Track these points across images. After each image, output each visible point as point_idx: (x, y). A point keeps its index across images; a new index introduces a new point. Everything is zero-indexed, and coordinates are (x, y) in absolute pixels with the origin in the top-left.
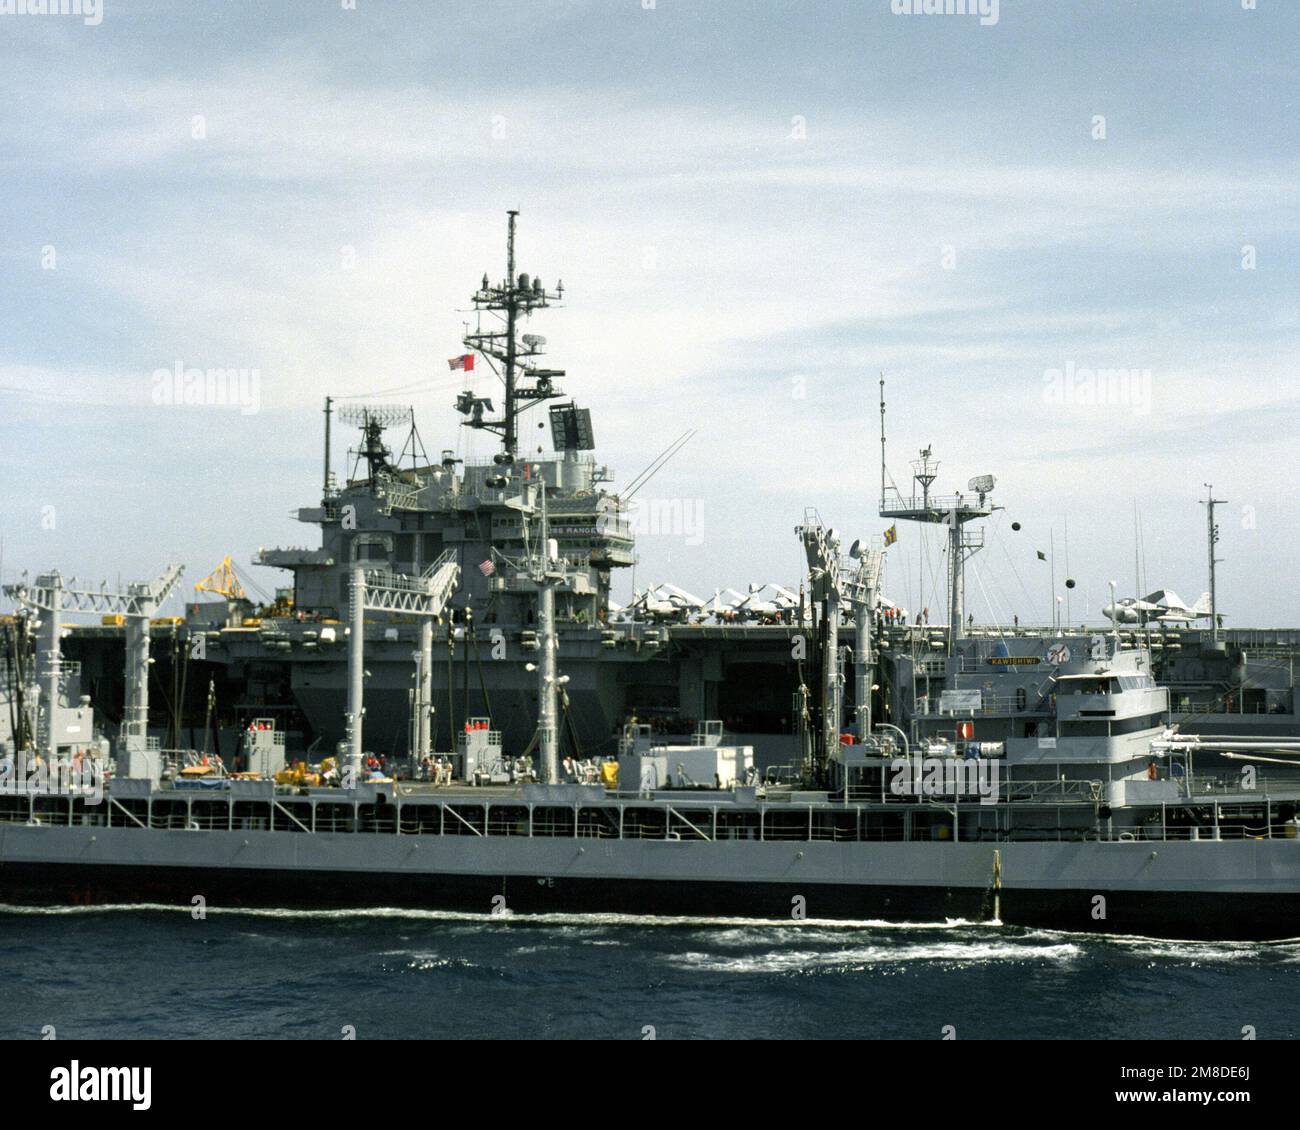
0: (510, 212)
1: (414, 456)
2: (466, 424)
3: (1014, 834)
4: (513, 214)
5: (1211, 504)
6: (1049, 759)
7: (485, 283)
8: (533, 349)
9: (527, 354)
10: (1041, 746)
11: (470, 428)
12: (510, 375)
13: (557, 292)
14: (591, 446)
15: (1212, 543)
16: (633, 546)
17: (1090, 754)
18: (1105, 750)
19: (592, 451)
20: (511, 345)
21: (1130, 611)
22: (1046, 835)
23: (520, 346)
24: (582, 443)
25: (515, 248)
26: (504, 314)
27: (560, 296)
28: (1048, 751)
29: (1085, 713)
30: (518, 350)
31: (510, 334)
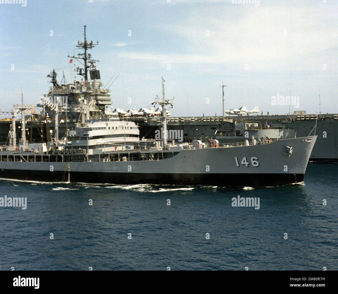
0: (84, 26)
1: (64, 82)
2: (78, 74)
3: (73, 160)
4: (85, 26)
5: (223, 86)
6: (78, 145)
7: (79, 42)
8: (90, 57)
9: (88, 58)
10: (77, 142)
11: (79, 75)
12: (86, 63)
13: (97, 43)
14: (99, 78)
15: (223, 96)
16: (111, 100)
17: (84, 144)
18: (87, 143)
19: (100, 80)
20: (86, 56)
21: (232, 112)
22: (78, 160)
23: (87, 56)
24: (98, 78)
25: (86, 34)
26: (84, 49)
27: (98, 44)
28: (78, 143)
29: (84, 135)
30: (87, 57)
31: (85, 54)
